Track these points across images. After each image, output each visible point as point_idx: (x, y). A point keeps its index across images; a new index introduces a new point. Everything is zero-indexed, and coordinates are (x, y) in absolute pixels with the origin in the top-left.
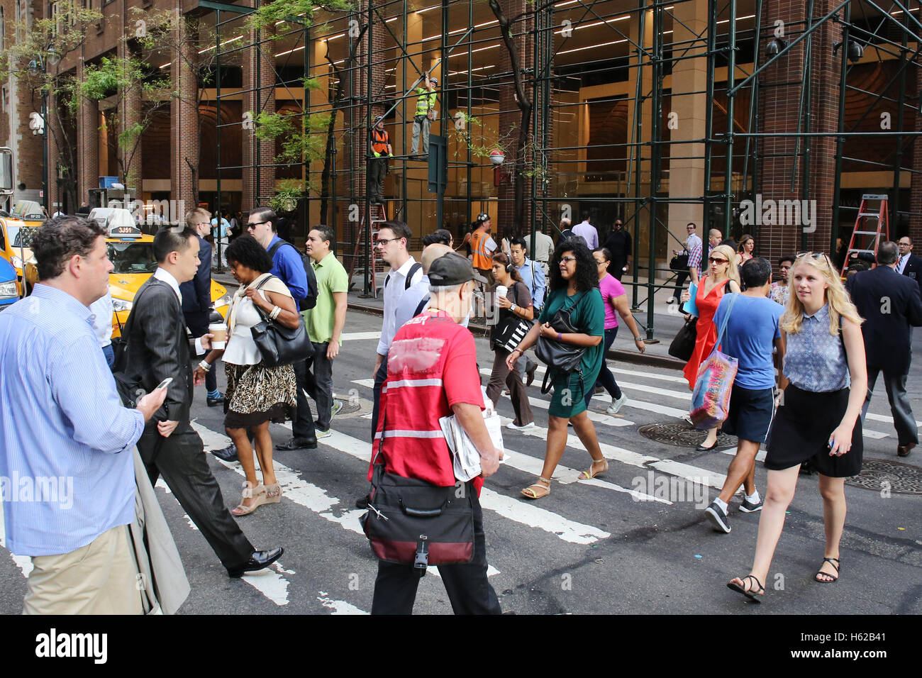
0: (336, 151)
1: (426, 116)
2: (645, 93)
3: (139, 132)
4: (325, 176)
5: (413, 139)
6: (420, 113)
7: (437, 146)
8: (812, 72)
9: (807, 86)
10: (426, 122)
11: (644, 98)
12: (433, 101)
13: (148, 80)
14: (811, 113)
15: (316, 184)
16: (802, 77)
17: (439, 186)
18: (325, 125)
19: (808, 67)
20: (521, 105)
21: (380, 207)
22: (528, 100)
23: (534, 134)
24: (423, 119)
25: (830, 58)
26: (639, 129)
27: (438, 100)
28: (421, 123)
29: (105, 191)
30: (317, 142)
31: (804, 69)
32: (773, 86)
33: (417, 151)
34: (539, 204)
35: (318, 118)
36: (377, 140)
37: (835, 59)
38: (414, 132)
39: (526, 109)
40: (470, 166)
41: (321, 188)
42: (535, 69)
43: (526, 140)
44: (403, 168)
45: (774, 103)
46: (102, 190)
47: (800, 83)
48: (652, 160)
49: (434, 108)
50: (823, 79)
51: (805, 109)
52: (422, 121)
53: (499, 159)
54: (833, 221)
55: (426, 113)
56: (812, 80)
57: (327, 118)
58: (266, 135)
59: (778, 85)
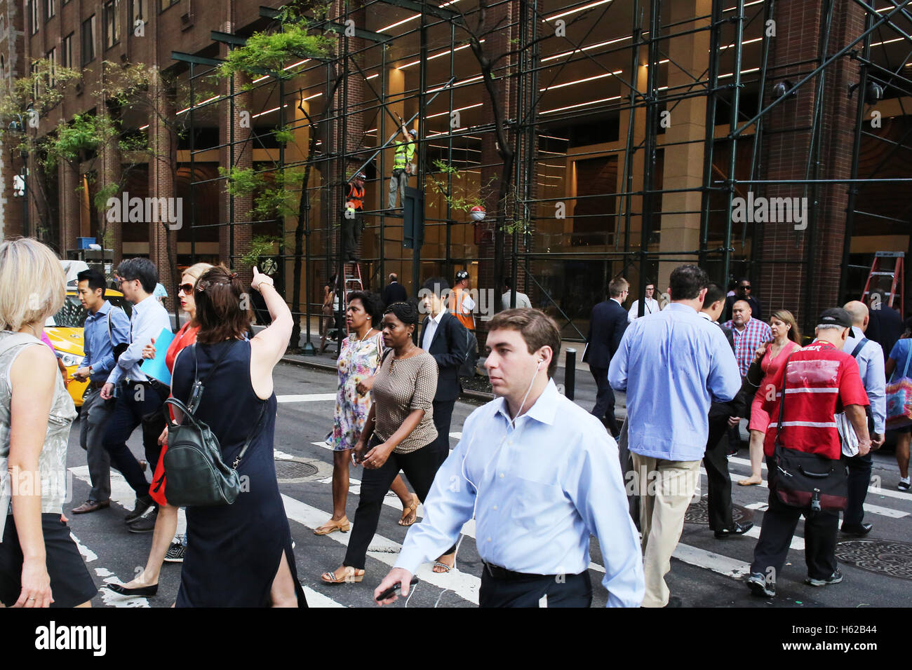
0: (310, 206)
1: (403, 170)
2: (636, 144)
3: (116, 190)
4: (299, 233)
5: (390, 194)
6: (398, 167)
7: (413, 199)
8: (824, 117)
9: (817, 131)
10: (403, 176)
11: (636, 148)
12: (410, 154)
13: (123, 138)
14: (821, 162)
15: (290, 241)
16: (812, 122)
17: (415, 241)
18: (299, 180)
19: (819, 111)
20: (503, 155)
21: (355, 266)
22: (512, 149)
23: (516, 185)
24: (401, 173)
25: (844, 100)
26: (629, 181)
27: (416, 152)
28: (398, 177)
29: (82, 251)
30: (290, 198)
31: (814, 113)
32: (779, 132)
33: (394, 206)
34: (522, 261)
35: (292, 174)
36: (354, 195)
37: (848, 102)
38: (391, 186)
39: (508, 158)
40: (450, 224)
41: (295, 245)
42: (518, 120)
43: (508, 192)
44: (381, 227)
45: (779, 152)
46: (80, 251)
47: (810, 128)
48: (643, 215)
49: (413, 161)
50: (835, 125)
51: (815, 157)
52: (400, 175)
53: (480, 215)
54: (841, 280)
55: (403, 167)
56: (823, 126)
57: (300, 172)
58: (238, 190)
59: (784, 132)
